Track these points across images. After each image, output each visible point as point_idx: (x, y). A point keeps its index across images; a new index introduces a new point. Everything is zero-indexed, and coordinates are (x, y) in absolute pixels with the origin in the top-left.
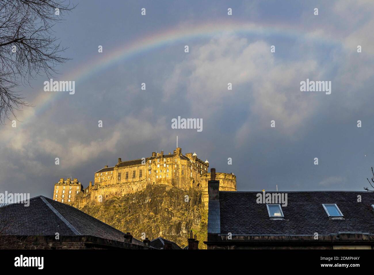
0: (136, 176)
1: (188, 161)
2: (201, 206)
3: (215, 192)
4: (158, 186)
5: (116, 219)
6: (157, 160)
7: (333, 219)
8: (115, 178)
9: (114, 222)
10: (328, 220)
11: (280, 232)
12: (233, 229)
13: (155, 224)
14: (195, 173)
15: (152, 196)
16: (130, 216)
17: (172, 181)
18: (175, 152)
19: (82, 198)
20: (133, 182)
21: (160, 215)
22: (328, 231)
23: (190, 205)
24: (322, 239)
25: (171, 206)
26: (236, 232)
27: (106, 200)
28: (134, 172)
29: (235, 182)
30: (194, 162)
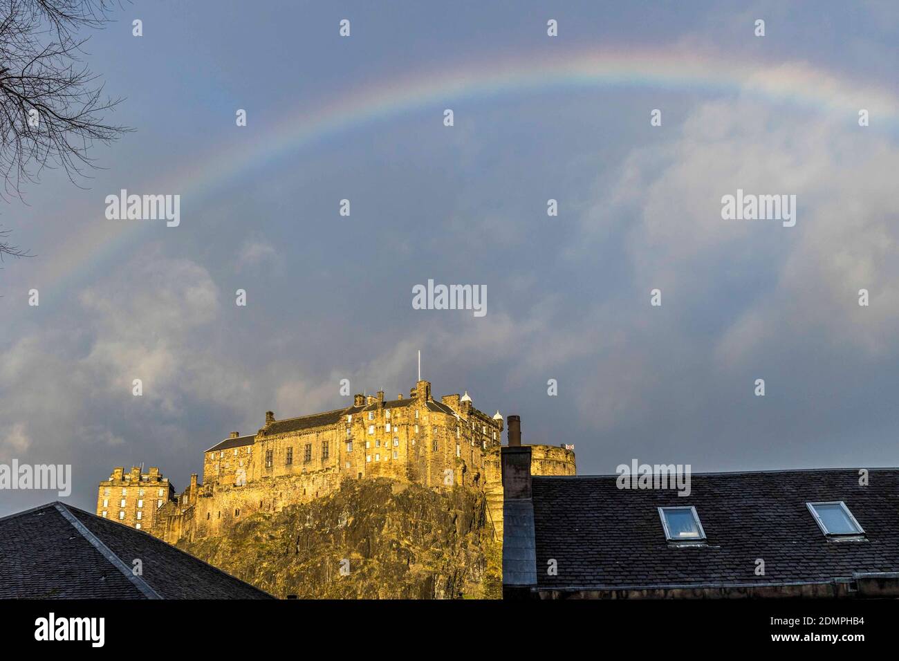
0: (312, 458)
1: (449, 416)
2: (486, 532)
3: (519, 478)
4: (372, 482)
5: (262, 573)
6: (368, 414)
7: (837, 540)
8: (257, 464)
9: (256, 581)
10: (825, 544)
11: (697, 579)
12: (570, 572)
13: (366, 584)
14: (467, 447)
15: (355, 509)
16: (298, 564)
17: (407, 469)
18: (415, 392)
19: (171, 519)
20: (306, 473)
21: (378, 559)
22: (825, 571)
23: (456, 531)
24: (811, 593)
25: (407, 534)
26: (580, 582)
27: (234, 523)
28: (309, 447)
29: (574, 469)
30: (465, 417)
